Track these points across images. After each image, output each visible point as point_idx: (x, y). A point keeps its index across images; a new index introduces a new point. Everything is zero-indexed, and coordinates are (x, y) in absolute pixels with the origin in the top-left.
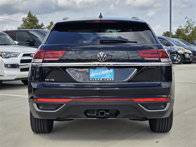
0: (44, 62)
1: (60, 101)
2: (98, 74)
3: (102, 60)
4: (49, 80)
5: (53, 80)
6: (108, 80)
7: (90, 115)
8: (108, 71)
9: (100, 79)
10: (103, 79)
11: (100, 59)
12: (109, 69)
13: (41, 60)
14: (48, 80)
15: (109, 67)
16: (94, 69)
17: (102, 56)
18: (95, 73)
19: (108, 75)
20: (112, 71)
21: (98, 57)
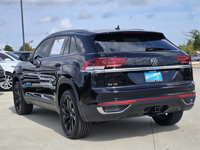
0: (106, 68)
1: (126, 102)
2: (151, 76)
3: (155, 64)
4: (113, 84)
5: (116, 84)
6: (158, 81)
7: (146, 112)
8: (157, 73)
9: (153, 81)
10: (155, 80)
11: (154, 64)
12: (158, 72)
13: (104, 67)
14: (111, 84)
15: (158, 71)
16: (148, 73)
17: (155, 61)
18: (149, 75)
19: (158, 77)
20: (159, 73)
21: (152, 62)
